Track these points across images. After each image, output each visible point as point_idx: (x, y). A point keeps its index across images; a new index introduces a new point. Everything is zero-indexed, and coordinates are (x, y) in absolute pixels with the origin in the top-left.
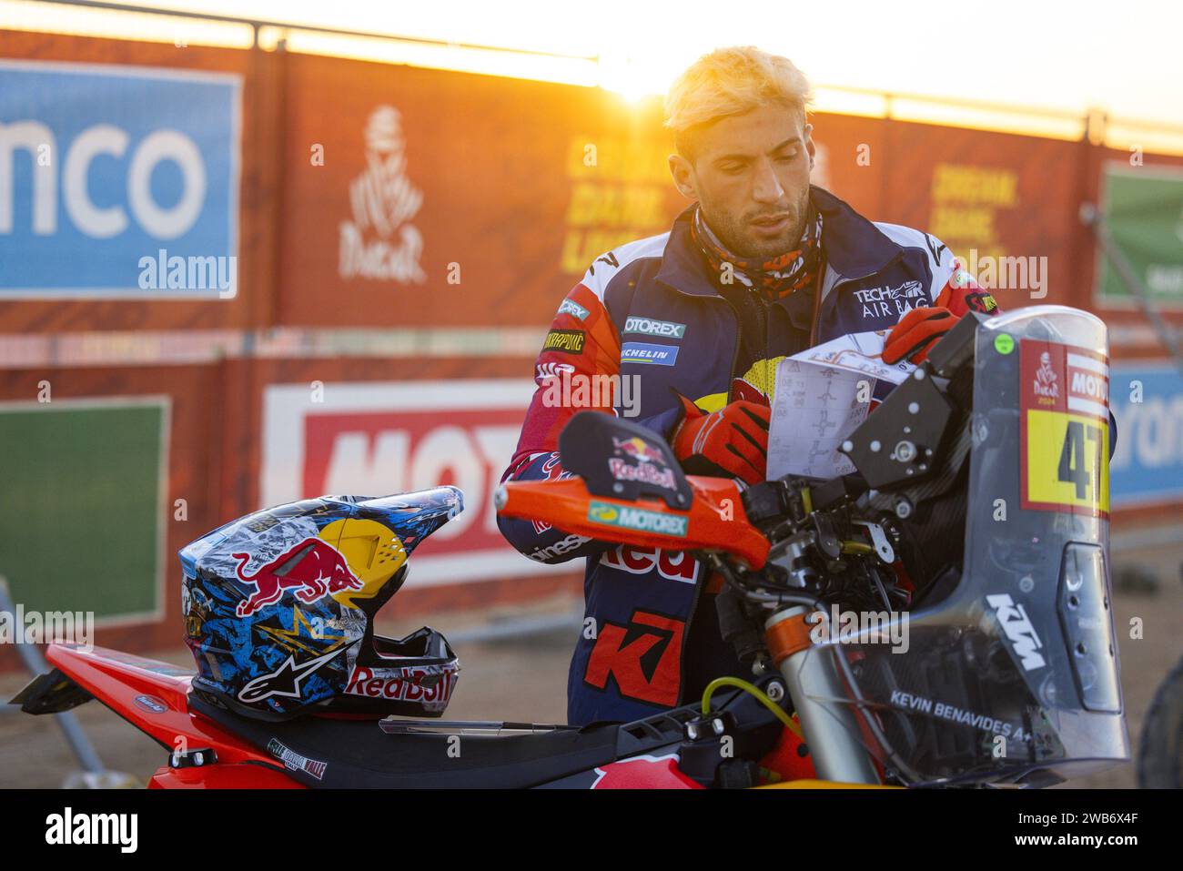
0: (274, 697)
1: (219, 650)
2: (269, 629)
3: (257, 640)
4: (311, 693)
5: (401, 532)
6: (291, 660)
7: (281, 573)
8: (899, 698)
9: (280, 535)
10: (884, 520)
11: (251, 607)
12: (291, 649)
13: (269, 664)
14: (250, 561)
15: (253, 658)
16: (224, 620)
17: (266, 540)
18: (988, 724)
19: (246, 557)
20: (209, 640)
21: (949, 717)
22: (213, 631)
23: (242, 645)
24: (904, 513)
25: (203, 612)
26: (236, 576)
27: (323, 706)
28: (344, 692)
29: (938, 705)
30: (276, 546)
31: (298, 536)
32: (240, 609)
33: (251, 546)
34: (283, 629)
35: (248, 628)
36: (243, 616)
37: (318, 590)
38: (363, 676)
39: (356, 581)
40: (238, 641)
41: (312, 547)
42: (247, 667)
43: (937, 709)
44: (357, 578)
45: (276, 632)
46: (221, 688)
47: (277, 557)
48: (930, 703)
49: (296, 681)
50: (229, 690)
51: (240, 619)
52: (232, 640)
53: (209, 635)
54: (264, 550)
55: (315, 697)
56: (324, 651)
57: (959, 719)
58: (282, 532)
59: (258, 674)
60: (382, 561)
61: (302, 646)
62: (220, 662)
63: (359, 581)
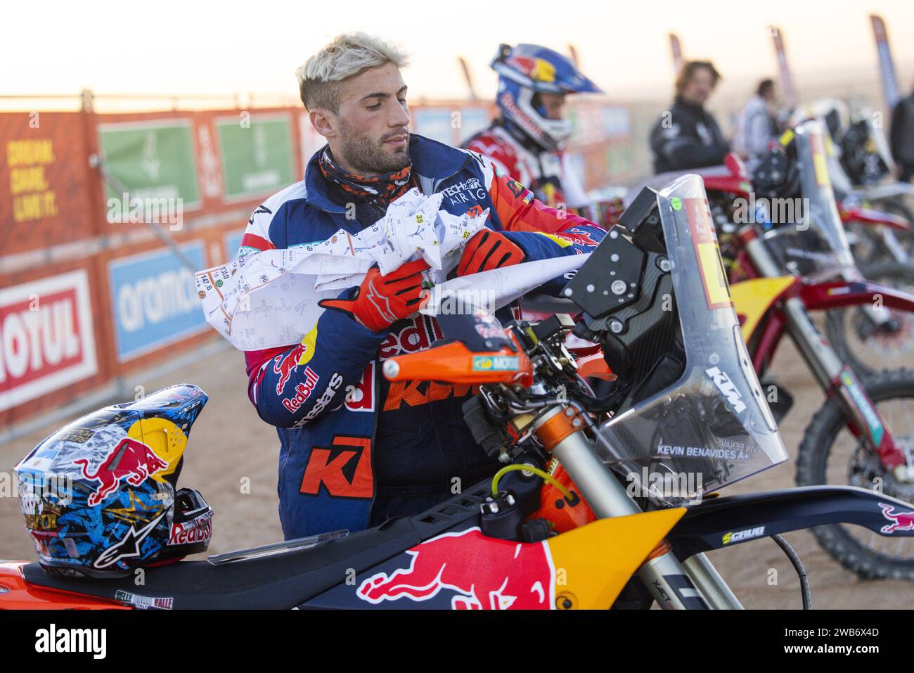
0: (122, 559)
1: (77, 534)
2: (115, 511)
3: (106, 520)
4: (147, 550)
5: (178, 421)
6: (132, 529)
7: (113, 468)
8: (663, 450)
9: (102, 441)
10: (595, 338)
11: (99, 496)
12: (131, 521)
13: (118, 536)
14: (89, 464)
15: (106, 534)
16: (79, 511)
17: (94, 447)
18: (721, 453)
19: (85, 462)
20: (66, 529)
21: (696, 455)
22: (68, 521)
23: (95, 527)
24: (618, 329)
25: (57, 509)
26: (84, 477)
27: (154, 558)
28: (168, 544)
29: (688, 448)
30: (103, 449)
31: (115, 439)
32: (91, 501)
33: (85, 453)
34: (124, 507)
35: (99, 513)
36: (94, 505)
37: (141, 475)
38: (178, 530)
39: (162, 463)
40: (92, 524)
41: (126, 445)
42: (101, 541)
43: (688, 451)
44: (162, 460)
45: (119, 511)
46: (78, 562)
47: (106, 457)
48: (683, 448)
49: (137, 544)
50: (86, 562)
51: (92, 508)
52: (87, 524)
53: (65, 525)
54: (96, 454)
55: (150, 553)
56: (152, 518)
57: (703, 455)
58: (102, 439)
59: (109, 545)
60: (174, 445)
61: (137, 517)
62: (77, 543)
63: (165, 462)
